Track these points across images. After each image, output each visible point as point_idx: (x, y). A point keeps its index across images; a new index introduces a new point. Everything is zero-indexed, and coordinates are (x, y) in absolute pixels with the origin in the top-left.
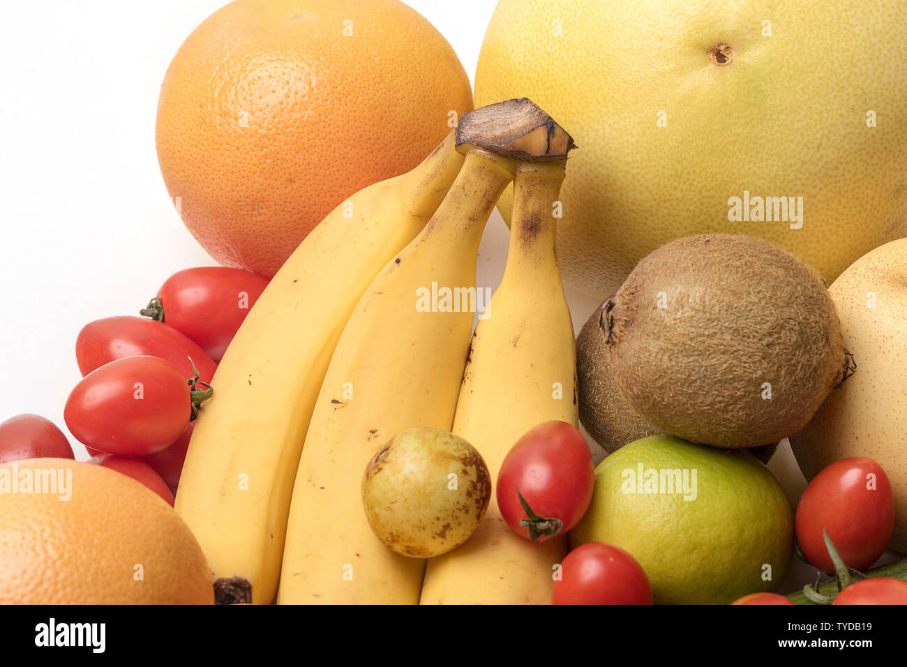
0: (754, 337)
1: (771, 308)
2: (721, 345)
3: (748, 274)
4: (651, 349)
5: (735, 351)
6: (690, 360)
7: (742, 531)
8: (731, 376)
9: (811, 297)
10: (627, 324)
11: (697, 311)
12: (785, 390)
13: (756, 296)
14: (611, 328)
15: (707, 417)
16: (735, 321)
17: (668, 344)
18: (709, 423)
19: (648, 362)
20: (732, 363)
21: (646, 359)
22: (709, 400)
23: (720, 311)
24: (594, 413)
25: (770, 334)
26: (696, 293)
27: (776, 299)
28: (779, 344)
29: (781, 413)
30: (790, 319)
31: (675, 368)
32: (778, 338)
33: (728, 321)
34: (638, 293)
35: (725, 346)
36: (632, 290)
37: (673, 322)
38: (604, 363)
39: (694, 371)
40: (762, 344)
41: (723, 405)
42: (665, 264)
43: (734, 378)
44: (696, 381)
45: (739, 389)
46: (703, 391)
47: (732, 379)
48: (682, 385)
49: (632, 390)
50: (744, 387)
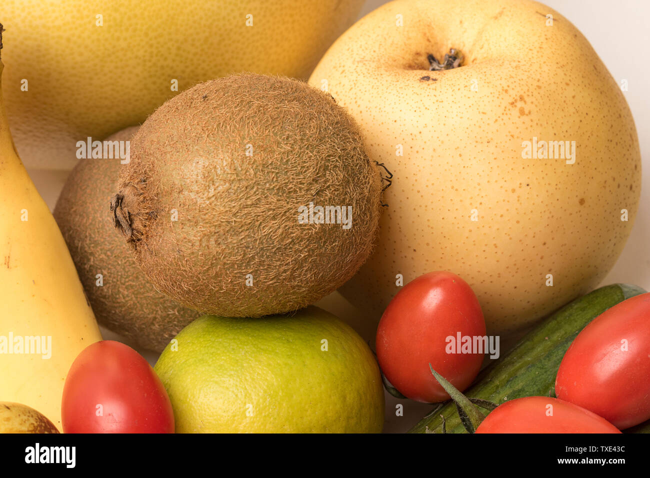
0: (300, 189)
1: (307, 151)
2: (270, 210)
3: (267, 121)
4: (192, 238)
5: (285, 212)
6: (241, 238)
7: (345, 398)
8: (290, 240)
9: (337, 123)
10: (152, 216)
11: (231, 182)
12: (347, 235)
13: (287, 144)
14: (130, 225)
15: (274, 291)
16: (275, 179)
17: (210, 227)
18: (276, 297)
19: (193, 253)
20: (286, 226)
21: (189, 251)
22: (272, 274)
23: (255, 174)
24: (106, 305)
25: (315, 180)
26: (223, 161)
27: (308, 140)
28: (328, 187)
29: (348, 258)
30: (329, 156)
31: (227, 251)
32: (325, 182)
33: (268, 182)
34: (152, 179)
35: (274, 210)
36: (142, 177)
37: (208, 202)
38: (101, 250)
39: (248, 247)
40: (312, 194)
41: (288, 273)
42: (171, 136)
43: (293, 241)
44: (253, 257)
45: (301, 251)
46: (263, 266)
47: (290, 243)
48: (240, 267)
49: (180, 287)
50: (306, 247)
